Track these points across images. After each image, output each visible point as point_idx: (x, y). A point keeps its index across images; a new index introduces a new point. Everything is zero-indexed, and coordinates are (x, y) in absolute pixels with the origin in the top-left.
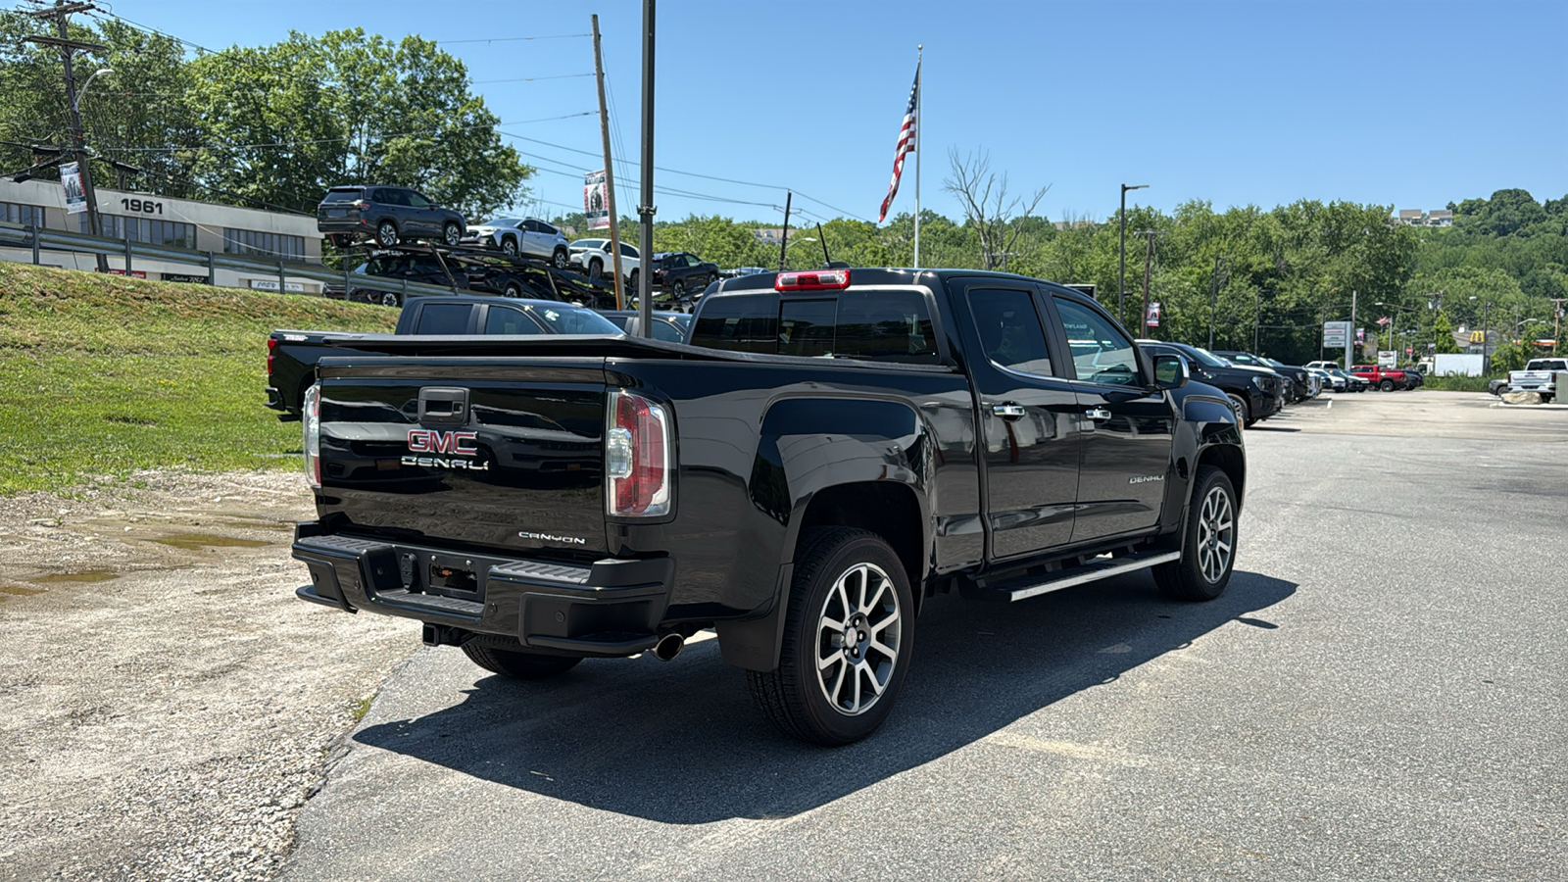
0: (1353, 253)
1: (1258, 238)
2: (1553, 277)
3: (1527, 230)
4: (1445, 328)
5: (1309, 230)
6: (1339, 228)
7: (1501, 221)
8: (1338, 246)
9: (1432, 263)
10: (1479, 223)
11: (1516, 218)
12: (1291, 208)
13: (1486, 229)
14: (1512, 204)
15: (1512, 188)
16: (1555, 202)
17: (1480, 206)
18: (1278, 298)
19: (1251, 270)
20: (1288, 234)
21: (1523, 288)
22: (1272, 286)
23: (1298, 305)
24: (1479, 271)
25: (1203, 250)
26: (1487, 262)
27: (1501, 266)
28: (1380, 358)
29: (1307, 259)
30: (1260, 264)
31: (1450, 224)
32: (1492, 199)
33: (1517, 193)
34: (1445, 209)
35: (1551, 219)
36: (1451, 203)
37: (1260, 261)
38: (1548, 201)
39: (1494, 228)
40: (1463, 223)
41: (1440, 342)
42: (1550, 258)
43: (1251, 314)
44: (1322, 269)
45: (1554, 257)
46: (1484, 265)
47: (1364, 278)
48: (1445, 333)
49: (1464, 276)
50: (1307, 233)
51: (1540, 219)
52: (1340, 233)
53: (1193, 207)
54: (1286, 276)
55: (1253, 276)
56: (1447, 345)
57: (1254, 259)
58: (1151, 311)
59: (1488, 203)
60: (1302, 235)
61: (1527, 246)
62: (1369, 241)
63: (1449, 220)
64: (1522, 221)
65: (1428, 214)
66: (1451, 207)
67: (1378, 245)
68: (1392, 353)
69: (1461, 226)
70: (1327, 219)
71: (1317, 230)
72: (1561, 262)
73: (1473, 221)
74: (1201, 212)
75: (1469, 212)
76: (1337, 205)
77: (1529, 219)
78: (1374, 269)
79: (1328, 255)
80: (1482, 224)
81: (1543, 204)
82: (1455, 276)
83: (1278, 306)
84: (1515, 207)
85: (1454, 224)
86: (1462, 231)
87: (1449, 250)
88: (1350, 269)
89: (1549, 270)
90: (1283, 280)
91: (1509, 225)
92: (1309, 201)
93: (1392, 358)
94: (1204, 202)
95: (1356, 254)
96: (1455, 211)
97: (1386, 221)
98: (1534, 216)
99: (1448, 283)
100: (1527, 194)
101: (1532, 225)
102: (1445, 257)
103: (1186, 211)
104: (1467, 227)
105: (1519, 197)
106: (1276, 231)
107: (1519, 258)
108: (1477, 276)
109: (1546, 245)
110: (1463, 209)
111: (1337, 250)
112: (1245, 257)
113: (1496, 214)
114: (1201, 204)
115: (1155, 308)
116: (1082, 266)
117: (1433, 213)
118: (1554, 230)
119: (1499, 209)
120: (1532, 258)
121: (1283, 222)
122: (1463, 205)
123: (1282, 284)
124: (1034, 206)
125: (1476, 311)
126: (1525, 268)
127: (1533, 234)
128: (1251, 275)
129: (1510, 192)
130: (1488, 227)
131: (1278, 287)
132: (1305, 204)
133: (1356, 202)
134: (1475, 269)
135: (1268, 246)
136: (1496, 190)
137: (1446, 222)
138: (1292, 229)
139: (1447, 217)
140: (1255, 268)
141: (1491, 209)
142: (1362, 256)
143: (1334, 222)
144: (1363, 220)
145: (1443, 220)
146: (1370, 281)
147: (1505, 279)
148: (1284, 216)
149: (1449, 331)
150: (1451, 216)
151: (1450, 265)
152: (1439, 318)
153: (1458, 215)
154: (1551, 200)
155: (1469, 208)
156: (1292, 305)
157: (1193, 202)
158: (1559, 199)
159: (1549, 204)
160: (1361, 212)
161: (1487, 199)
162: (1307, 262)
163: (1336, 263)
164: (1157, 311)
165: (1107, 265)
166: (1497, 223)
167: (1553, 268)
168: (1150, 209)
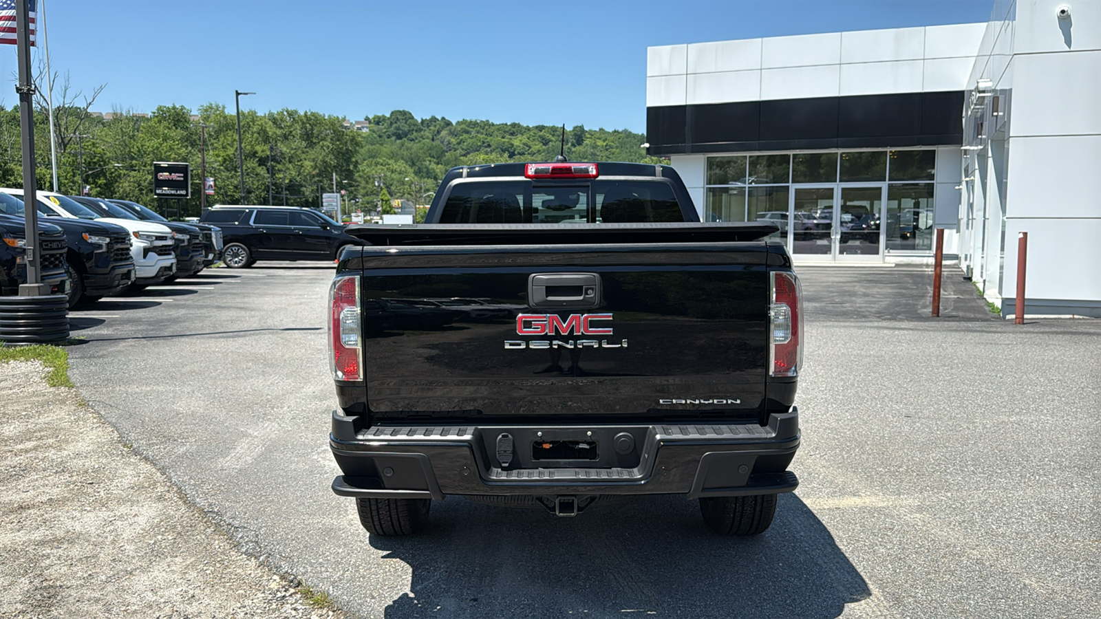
0: (322, 147)
1: (259, 133)
2: (430, 167)
3: (413, 137)
4: (386, 198)
5: (292, 129)
6: (312, 130)
7: (397, 130)
8: (312, 142)
9: (362, 155)
10: (384, 130)
11: (406, 129)
12: (278, 114)
13: (389, 135)
14: (403, 119)
15: (401, 110)
16: (426, 120)
17: (384, 120)
18: (277, 176)
19: (257, 155)
20: (279, 132)
21: (416, 173)
22: (273, 167)
23: (291, 181)
24: (390, 162)
25: (222, 139)
26: (393, 156)
27: (402, 158)
28: (353, 218)
29: (292, 149)
30: (263, 151)
31: (368, 130)
32: (391, 116)
33: (404, 113)
34: (363, 120)
35: (425, 131)
36: (367, 117)
37: (262, 149)
38: (422, 119)
39: (394, 134)
40: (375, 130)
41: (384, 207)
42: (428, 155)
43: (260, 187)
44: (303, 156)
45: (430, 154)
46: (392, 158)
47: (331, 164)
48: (386, 201)
49: (382, 165)
50: (291, 132)
51: (419, 130)
52: (312, 133)
53: (211, 108)
54: (281, 161)
55: (259, 160)
56: (388, 209)
57: (258, 148)
58: (208, 184)
59: (389, 119)
60: (287, 133)
61: (415, 146)
62: (331, 139)
63: (367, 127)
64: (409, 131)
65: (354, 123)
66: (367, 119)
67: (338, 143)
68: (360, 214)
69: (374, 132)
70: (303, 123)
71: (298, 130)
72: (434, 157)
73: (381, 130)
74: (218, 112)
75: (378, 123)
76: (309, 113)
77: (413, 130)
78: (336, 158)
79: (306, 148)
80: (386, 132)
81: (420, 121)
82: (377, 164)
83: (278, 181)
84: (404, 121)
85: (370, 130)
86: (375, 135)
87: (372, 147)
88: (321, 158)
89: (428, 162)
90: (280, 164)
91: (402, 134)
92: (289, 109)
93: (360, 218)
94: (220, 105)
95: (325, 148)
96: (370, 122)
97: (342, 126)
98: (415, 128)
99: (374, 169)
100: (410, 114)
101: (415, 134)
102: (369, 152)
103: (206, 111)
104: (378, 133)
105: (405, 116)
106: (271, 130)
107: (411, 154)
108: (389, 165)
109: (426, 147)
110: (374, 121)
111: (311, 145)
112: (252, 146)
113: (394, 125)
114: (218, 107)
115: (211, 182)
116: (137, 147)
117: (357, 123)
118: (428, 138)
119: (396, 123)
120: (419, 154)
121: (274, 123)
122: (374, 118)
123: (280, 166)
124: (94, 99)
125: (392, 187)
126: (415, 160)
127: (416, 139)
128: (257, 159)
129: (400, 112)
130: (390, 134)
131: (277, 168)
132: (287, 111)
133: (321, 113)
134: (387, 160)
135: (266, 139)
136: (393, 110)
137: (365, 129)
138: (281, 128)
139: (365, 125)
140: (260, 154)
141: (391, 122)
142: (328, 149)
143: (308, 125)
144: (327, 125)
145: (363, 127)
146: (334, 166)
147: (405, 167)
148: (274, 119)
149: (389, 200)
150: (368, 125)
151: (373, 157)
152: (382, 192)
153: (372, 125)
154: (424, 118)
155: (378, 121)
156: (287, 181)
157: (211, 104)
158: (428, 118)
159: (423, 121)
160: (325, 120)
161: (388, 115)
162: (292, 152)
163: (312, 153)
164: (212, 183)
165: (157, 148)
166: (395, 131)
167: (430, 161)
168: (183, 108)
